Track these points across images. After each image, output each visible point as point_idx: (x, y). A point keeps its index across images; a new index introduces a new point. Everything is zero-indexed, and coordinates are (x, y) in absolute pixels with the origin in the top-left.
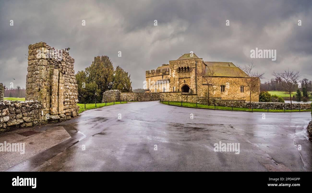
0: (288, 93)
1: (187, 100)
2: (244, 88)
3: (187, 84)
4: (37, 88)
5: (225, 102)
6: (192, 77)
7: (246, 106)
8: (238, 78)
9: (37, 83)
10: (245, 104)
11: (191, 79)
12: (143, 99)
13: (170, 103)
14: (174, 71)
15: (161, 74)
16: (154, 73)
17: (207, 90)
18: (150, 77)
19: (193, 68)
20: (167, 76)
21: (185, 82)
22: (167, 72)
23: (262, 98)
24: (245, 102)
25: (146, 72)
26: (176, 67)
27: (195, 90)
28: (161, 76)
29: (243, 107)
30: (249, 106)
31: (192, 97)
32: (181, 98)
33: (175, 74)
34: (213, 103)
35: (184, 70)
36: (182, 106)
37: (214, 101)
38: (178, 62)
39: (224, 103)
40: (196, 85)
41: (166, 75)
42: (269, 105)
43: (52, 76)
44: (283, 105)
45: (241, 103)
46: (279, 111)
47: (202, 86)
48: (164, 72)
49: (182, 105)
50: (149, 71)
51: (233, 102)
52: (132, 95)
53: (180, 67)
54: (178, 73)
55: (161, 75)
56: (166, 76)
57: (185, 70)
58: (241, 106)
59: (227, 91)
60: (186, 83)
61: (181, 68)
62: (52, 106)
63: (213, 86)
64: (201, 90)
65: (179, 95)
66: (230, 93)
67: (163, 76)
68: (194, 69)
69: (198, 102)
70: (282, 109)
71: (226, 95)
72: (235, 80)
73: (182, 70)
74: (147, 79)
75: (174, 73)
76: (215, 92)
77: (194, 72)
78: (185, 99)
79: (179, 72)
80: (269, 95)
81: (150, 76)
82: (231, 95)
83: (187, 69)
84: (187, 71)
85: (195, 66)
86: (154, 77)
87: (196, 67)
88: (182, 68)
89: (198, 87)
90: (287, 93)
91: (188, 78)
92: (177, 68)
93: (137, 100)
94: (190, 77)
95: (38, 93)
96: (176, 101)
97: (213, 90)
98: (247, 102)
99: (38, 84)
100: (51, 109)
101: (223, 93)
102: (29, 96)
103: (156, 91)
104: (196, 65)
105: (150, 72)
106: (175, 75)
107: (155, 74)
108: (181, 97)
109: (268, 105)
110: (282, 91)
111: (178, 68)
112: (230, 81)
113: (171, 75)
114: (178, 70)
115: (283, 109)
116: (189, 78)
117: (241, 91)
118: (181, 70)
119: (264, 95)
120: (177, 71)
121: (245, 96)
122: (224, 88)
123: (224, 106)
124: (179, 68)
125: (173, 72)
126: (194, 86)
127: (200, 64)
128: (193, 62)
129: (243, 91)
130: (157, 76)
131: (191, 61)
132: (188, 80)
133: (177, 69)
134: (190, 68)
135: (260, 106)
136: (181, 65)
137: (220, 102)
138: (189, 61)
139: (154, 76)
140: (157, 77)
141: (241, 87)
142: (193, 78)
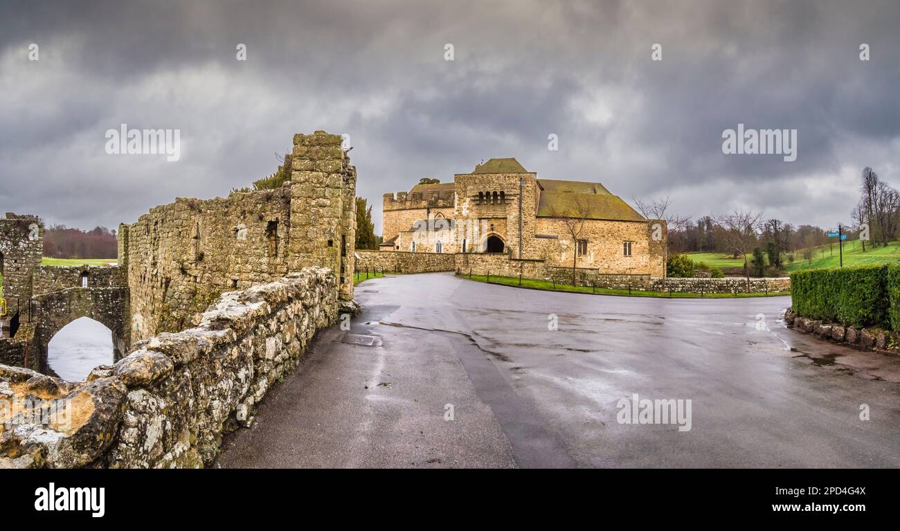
0: (730, 256)
1: (522, 272)
2: (633, 246)
3: (498, 234)
4: (323, 238)
5: (606, 278)
6: (512, 217)
7: (654, 287)
8: (617, 223)
9: (323, 227)
10: (651, 283)
11: (508, 221)
12: (411, 268)
13: (491, 280)
14: (468, 200)
15: (424, 203)
16: (406, 200)
17: (545, 250)
18: (393, 210)
19: (515, 195)
20: (440, 210)
21: (492, 229)
22: (440, 200)
23: (672, 270)
24: (649, 279)
25: (385, 196)
26: (473, 190)
27: (518, 249)
28: (425, 211)
29: (647, 290)
30: (660, 286)
31: (534, 267)
32: (507, 268)
33: (468, 209)
34: (581, 282)
35: (492, 198)
36: (520, 286)
37: (584, 275)
38: (475, 178)
39: (604, 281)
40: (520, 236)
41: (438, 208)
42: (701, 283)
43: (347, 213)
44: (731, 283)
45: (641, 279)
46: (723, 295)
47: (534, 240)
48: (433, 199)
49: (520, 284)
50: (393, 196)
51: (624, 279)
52: (384, 258)
53: (482, 191)
54: (477, 205)
55: (425, 208)
56: (437, 210)
57: (494, 200)
58: (643, 287)
59: (592, 254)
60: (494, 232)
61: (484, 194)
62: (345, 281)
63: (560, 241)
64: (532, 249)
65: (503, 262)
66: (599, 258)
67: (428, 209)
68: (516, 198)
69: (547, 279)
70: (728, 291)
71: (591, 264)
72: (610, 227)
73: (487, 198)
74: (385, 215)
75: (467, 206)
76: (564, 254)
77: (515, 205)
78: (517, 271)
79: (478, 202)
80: (690, 264)
81: (395, 208)
82: (601, 264)
83: (499, 198)
84: (499, 202)
85: (518, 192)
86: (405, 211)
87: (521, 194)
88: (488, 193)
89: (524, 243)
90: (728, 257)
91: (501, 218)
92: (476, 192)
93: (398, 271)
94: (506, 218)
95: (325, 249)
96: (496, 274)
97: (561, 252)
98: (655, 278)
99: (326, 229)
100: (341, 287)
101: (583, 257)
102: (296, 256)
103: (414, 247)
104: (521, 188)
105: (395, 198)
106: (468, 211)
107: (408, 204)
108: (508, 265)
109: (699, 283)
110: (715, 253)
111: (478, 194)
112: (599, 228)
113: (458, 211)
114: (478, 198)
115: (730, 292)
116: (504, 218)
117: (625, 253)
118: (485, 198)
119: (677, 264)
120: (474, 201)
121: (634, 266)
122: (586, 246)
123: (605, 286)
124: (481, 193)
125: (464, 201)
126: (516, 240)
127: (530, 186)
128: (513, 181)
129: (630, 254)
130: (413, 209)
131: (508, 177)
132: (500, 225)
133: (474, 196)
134: (508, 195)
135: (683, 287)
136: (484, 187)
137: (597, 278)
138: (505, 177)
139: (405, 209)
140: (415, 211)
141: (625, 245)
142: (514, 220)
